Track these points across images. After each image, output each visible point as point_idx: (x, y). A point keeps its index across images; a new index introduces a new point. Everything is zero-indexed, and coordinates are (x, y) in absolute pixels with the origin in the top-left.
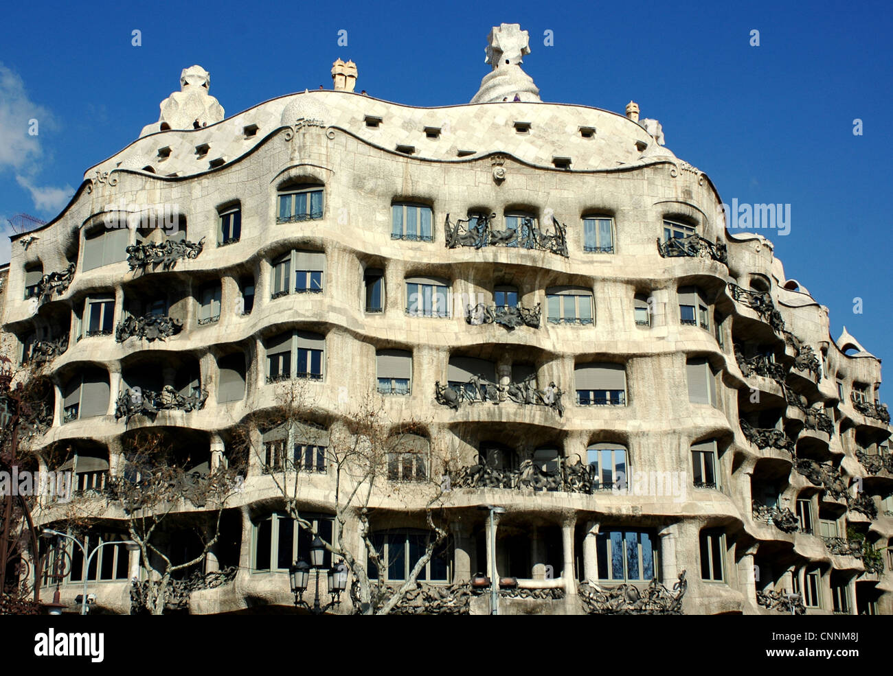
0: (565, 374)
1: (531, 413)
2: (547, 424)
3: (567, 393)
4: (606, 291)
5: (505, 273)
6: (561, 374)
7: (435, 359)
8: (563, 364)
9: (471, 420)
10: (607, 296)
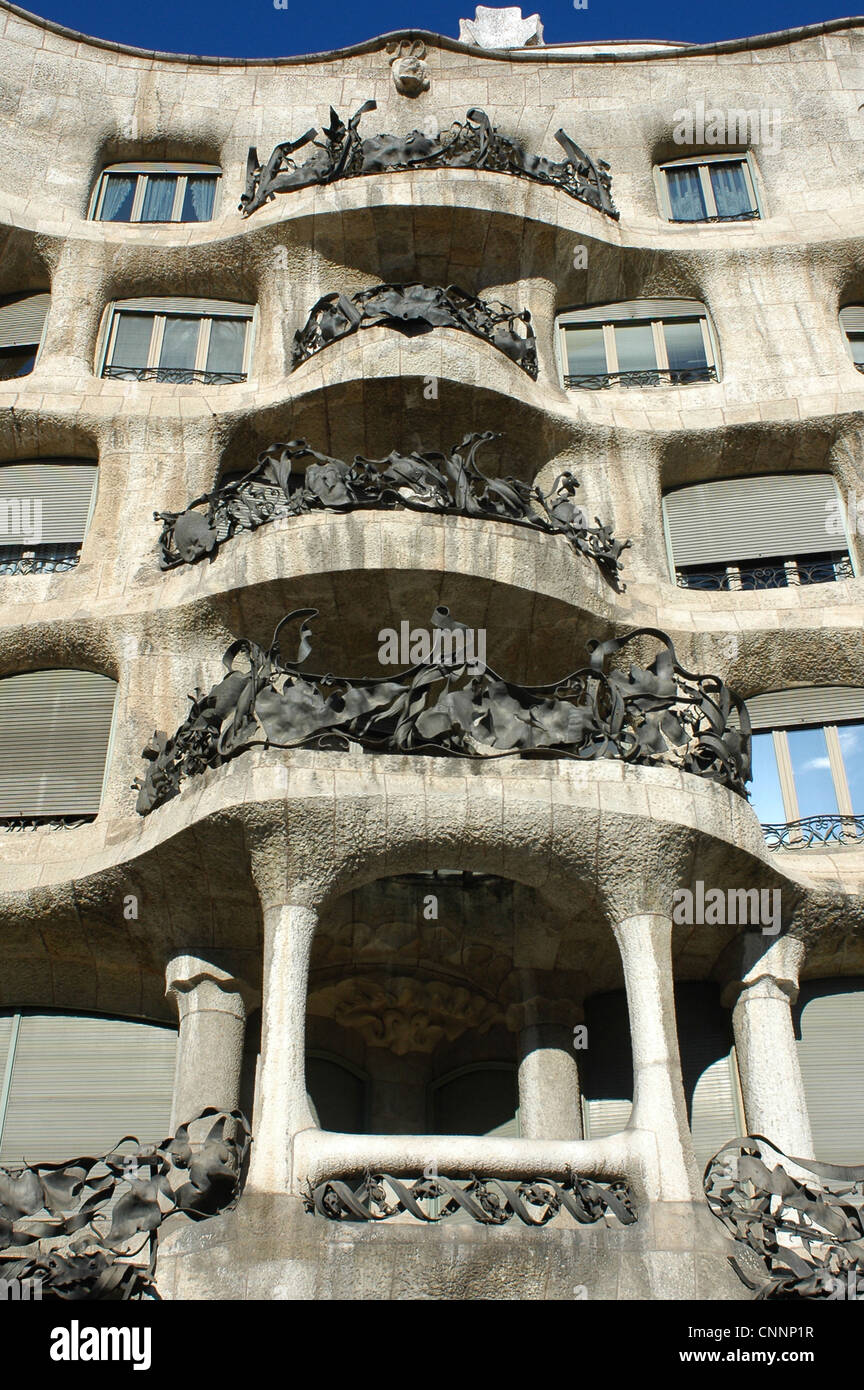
0: (626, 494)
1: (477, 540)
2: (547, 589)
3: (637, 546)
4: (746, 289)
5: (417, 256)
6: (613, 498)
7: (169, 461)
8: (619, 468)
9: (251, 582)
10: (750, 303)
